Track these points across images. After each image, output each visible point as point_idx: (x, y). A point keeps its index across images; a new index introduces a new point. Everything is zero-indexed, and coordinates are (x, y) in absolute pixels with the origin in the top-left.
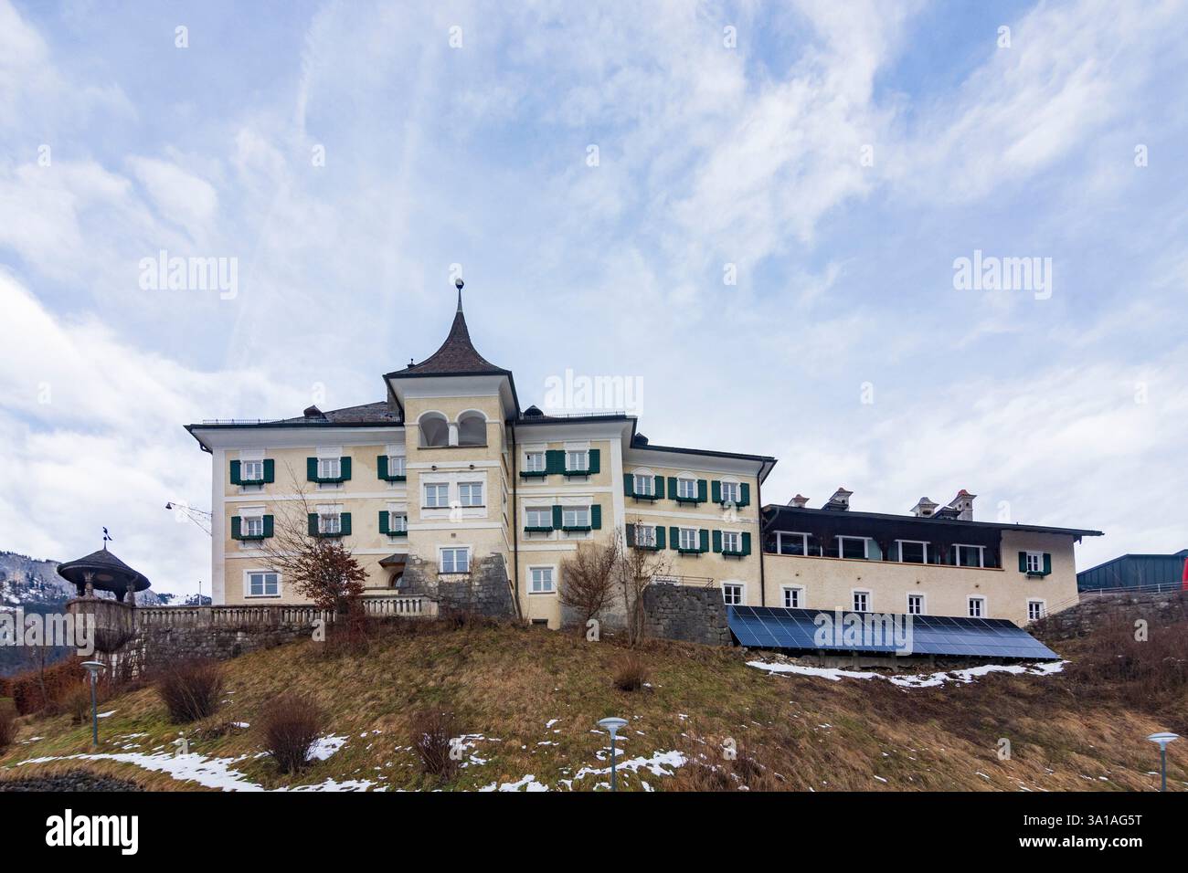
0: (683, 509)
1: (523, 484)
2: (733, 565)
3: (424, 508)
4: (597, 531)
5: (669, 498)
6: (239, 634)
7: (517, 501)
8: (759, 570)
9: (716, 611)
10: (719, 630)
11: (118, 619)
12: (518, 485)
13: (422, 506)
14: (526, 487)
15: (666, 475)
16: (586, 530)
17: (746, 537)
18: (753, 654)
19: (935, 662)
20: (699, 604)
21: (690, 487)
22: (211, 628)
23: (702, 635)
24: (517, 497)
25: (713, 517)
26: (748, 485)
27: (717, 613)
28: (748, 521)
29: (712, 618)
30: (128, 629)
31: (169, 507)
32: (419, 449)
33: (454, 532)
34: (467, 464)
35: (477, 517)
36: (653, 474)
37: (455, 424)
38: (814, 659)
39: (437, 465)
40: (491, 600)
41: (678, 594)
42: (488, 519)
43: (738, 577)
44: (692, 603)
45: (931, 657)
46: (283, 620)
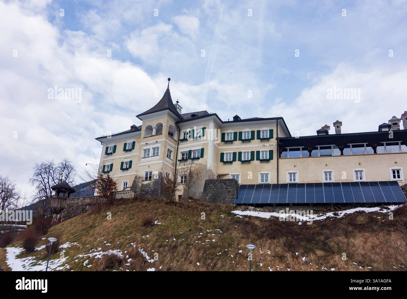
0: (244, 144)
1: (181, 143)
2: (265, 165)
3: (142, 158)
4: (202, 158)
5: (239, 140)
6: (88, 206)
7: (178, 150)
8: (276, 166)
9: (231, 188)
10: (231, 197)
11: (61, 203)
12: (179, 144)
13: (142, 157)
14: (182, 145)
15: (238, 131)
16: (198, 158)
17: (271, 152)
18: (239, 207)
19: (334, 207)
20: (225, 186)
21: (248, 134)
22: (82, 204)
23: (224, 199)
24: (179, 148)
25: (257, 145)
26: (273, 130)
27: (231, 190)
28: (272, 145)
29: (229, 192)
30: (63, 206)
31: (86, 165)
32: (144, 138)
33: (149, 165)
34: (155, 141)
35: (156, 159)
36: (233, 131)
37: (155, 128)
38: (269, 208)
39: (148, 142)
40: (154, 190)
41: (217, 183)
42: (159, 160)
43: (267, 170)
44: (222, 186)
45: (332, 205)
46: (99, 201)
